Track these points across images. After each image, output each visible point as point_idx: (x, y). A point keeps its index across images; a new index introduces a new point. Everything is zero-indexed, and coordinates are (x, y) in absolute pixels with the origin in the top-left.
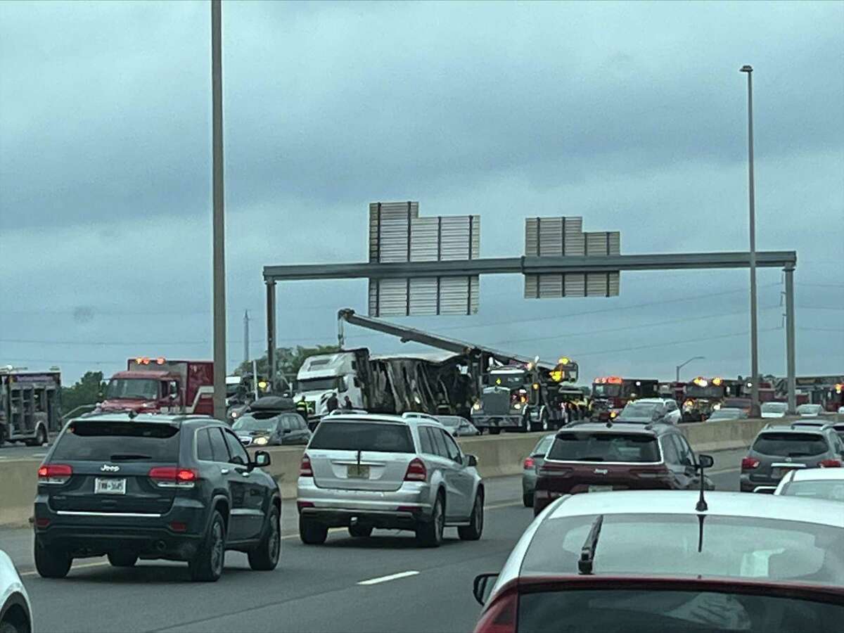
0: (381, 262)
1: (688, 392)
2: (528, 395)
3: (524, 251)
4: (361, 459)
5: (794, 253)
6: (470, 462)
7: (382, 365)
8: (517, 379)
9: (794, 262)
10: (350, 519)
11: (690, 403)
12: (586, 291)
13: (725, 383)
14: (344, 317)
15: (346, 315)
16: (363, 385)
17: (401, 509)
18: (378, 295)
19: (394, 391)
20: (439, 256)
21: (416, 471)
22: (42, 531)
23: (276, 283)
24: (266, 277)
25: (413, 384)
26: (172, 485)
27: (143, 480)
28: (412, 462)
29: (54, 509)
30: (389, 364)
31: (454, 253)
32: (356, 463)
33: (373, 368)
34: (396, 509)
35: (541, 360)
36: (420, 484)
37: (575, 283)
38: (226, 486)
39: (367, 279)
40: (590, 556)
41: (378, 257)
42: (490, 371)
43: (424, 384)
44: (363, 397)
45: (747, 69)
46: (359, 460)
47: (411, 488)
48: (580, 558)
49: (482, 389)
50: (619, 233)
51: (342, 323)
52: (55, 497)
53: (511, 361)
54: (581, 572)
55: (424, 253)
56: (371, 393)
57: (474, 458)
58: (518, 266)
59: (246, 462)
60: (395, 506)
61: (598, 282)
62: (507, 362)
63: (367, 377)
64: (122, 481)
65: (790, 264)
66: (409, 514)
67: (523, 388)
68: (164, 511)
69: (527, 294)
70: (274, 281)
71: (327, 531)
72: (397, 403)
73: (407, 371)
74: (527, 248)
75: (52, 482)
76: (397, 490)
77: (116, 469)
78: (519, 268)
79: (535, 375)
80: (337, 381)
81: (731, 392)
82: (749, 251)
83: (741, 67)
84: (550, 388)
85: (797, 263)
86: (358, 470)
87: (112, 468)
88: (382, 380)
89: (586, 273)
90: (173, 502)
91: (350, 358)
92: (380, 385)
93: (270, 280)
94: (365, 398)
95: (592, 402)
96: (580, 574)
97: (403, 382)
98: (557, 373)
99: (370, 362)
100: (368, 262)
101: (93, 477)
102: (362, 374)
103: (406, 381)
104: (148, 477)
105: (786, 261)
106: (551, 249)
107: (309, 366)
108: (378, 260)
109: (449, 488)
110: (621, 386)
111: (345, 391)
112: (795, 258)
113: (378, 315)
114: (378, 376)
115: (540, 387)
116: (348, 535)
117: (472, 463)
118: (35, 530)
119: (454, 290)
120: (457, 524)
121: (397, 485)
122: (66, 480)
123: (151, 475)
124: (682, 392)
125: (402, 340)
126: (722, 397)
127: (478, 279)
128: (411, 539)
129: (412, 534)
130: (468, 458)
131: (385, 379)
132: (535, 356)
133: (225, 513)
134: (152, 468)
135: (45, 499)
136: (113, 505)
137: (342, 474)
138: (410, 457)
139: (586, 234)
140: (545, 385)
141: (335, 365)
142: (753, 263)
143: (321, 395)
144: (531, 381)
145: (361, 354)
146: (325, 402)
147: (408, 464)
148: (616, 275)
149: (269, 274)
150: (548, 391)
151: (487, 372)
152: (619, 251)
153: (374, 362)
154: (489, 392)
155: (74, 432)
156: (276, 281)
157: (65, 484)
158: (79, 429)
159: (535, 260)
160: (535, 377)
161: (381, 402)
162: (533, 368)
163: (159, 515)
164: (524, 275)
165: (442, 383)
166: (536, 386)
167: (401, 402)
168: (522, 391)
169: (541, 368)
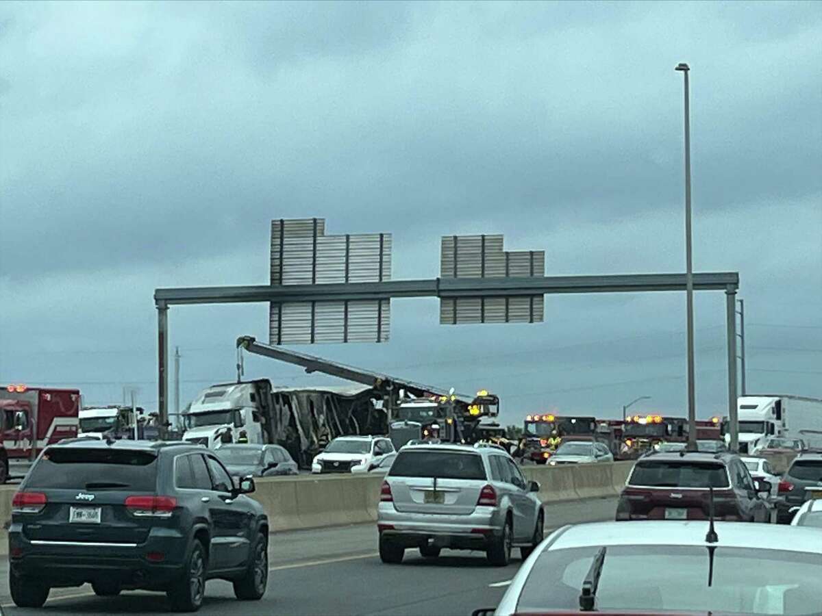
0: (284, 284)
1: (626, 430)
2: (441, 431)
3: (440, 273)
4: (437, 485)
5: (737, 274)
6: (532, 487)
7: (286, 398)
8: (431, 413)
9: (736, 284)
10: (428, 540)
11: (629, 443)
12: (507, 316)
13: (666, 421)
14: (245, 344)
15: (246, 342)
16: (263, 420)
17: (474, 531)
18: (280, 321)
19: (299, 427)
20: (347, 277)
21: (488, 496)
22: (16, 561)
23: (169, 308)
24: (157, 300)
25: (322, 419)
26: (150, 514)
27: (119, 509)
28: (484, 488)
29: (27, 538)
30: (294, 397)
31: (364, 274)
32: (432, 489)
33: (275, 401)
34: (470, 530)
35: (456, 392)
36: (491, 509)
37: (495, 308)
38: (207, 515)
39: (269, 303)
40: (592, 591)
41: (281, 279)
42: (400, 404)
43: (333, 418)
44: (263, 433)
45: (683, 68)
46: (435, 487)
47: (483, 512)
48: (581, 593)
49: (391, 423)
50: (543, 252)
51: (241, 350)
52: (29, 526)
53: (425, 394)
54: (582, 608)
55: (330, 275)
56: (273, 429)
57: (536, 484)
58: (433, 289)
59: (230, 488)
60: (470, 528)
61: (519, 307)
62: (420, 393)
63: (268, 411)
64: (96, 510)
65: (732, 286)
66: (481, 535)
67: (435, 423)
68: (141, 541)
69: (443, 321)
70: (166, 305)
71: (403, 551)
72: (302, 439)
73: (315, 404)
74: (443, 270)
75: (26, 510)
76: (472, 513)
77: (91, 497)
78: (434, 291)
79: (451, 408)
80: (232, 415)
81: (672, 431)
82: (685, 272)
83: (677, 66)
84: (466, 423)
85: (740, 285)
86: (435, 496)
87: (87, 497)
88: (285, 414)
89: (507, 297)
90: (149, 531)
91: (250, 389)
92: (283, 418)
93: (162, 303)
94: (265, 433)
95: (524, 441)
96: (581, 610)
97: (309, 417)
98: (475, 407)
99: (272, 394)
100: (269, 284)
101: (69, 505)
102: (264, 407)
103: (313, 415)
104: (125, 506)
105: (727, 283)
106: (470, 271)
107: (203, 398)
108: (281, 283)
109: (515, 512)
110: (553, 423)
111: (242, 426)
112: (738, 280)
113: (279, 343)
114: (281, 410)
115: (454, 421)
116: (419, 555)
117: (535, 488)
118: (10, 561)
119: (363, 315)
120: (521, 545)
121: (469, 509)
122: (41, 508)
123: (127, 503)
124: (620, 430)
125: (306, 370)
126: (663, 436)
127: (389, 303)
128: (482, 559)
129: (483, 554)
130: (531, 484)
131: (289, 413)
132: (450, 388)
133: (206, 542)
134: (128, 497)
135: (19, 529)
136: (88, 534)
137: (419, 499)
138: (481, 484)
139: (507, 253)
140: (462, 419)
141: (230, 397)
142: (690, 285)
143: (215, 430)
144: (445, 416)
145: (261, 386)
146: (220, 438)
147: (480, 491)
148: (541, 299)
149: (161, 297)
150: (465, 426)
151: (397, 405)
152: (543, 272)
153: (277, 395)
154: (399, 427)
155: (49, 459)
156: (169, 306)
157: (40, 512)
158: (56, 456)
159: (449, 282)
160: (450, 411)
161: (284, 439)
162: (448, 402)
163: (135, 545)
164: (439, 299)
165: (353, 418)
166: (450, 421)
167: (307, 438)
168: (435, 426)
169: (457, 402)
